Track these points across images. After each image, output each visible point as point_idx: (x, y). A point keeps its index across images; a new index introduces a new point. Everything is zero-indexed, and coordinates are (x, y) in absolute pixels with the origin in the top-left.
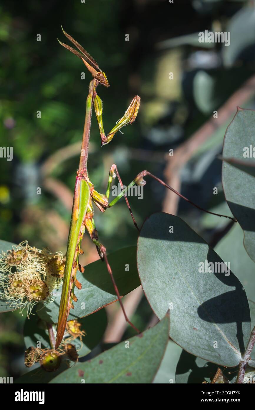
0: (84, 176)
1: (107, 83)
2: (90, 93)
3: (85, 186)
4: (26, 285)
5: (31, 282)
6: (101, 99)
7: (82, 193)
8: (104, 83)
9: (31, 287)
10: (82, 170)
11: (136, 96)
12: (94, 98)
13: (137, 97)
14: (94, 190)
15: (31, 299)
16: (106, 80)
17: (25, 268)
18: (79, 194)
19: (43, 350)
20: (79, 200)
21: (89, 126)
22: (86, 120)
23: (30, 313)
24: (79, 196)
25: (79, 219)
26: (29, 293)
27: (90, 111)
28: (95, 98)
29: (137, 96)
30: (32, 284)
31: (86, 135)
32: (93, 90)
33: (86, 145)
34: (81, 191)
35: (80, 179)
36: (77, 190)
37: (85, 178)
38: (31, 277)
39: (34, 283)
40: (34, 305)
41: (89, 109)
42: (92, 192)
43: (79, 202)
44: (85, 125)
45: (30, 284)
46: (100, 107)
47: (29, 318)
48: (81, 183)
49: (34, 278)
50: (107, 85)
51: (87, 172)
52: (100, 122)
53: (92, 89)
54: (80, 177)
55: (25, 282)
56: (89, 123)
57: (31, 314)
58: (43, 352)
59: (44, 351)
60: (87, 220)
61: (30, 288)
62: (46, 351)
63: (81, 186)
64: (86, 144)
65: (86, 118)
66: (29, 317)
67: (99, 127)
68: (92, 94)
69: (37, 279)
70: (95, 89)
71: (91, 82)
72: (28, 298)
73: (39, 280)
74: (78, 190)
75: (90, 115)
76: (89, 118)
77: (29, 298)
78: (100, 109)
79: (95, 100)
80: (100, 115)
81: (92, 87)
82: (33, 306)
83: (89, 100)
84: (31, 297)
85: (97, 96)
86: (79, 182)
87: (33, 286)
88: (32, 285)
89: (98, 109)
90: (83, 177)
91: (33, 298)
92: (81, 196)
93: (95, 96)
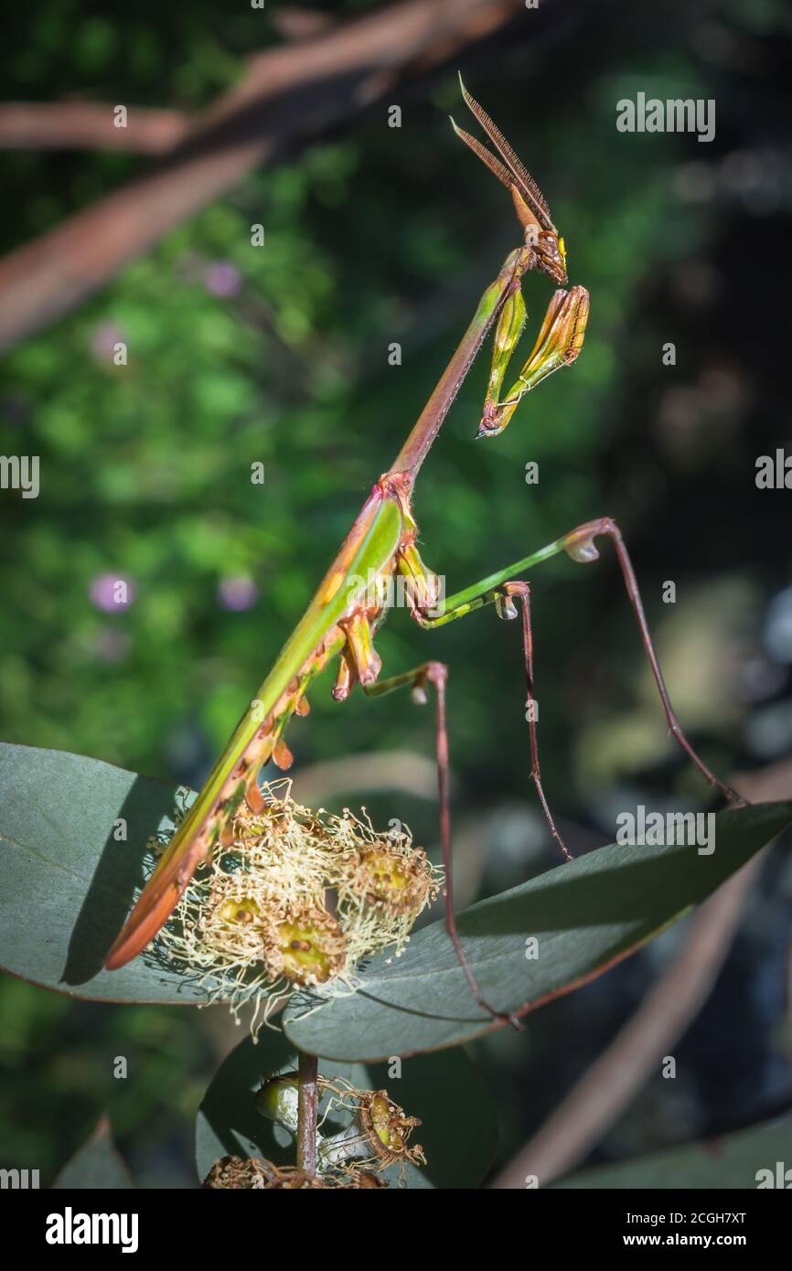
0: (400, 492)
1: (562, 268)
2: (502, 277)
3: (390, 518)
4: (271, 918)
5: (288, 912)
6: (526, 306)
7: (375, 533)
8: (552, 267)
9: (284, 930)
10: (399, 476)
11: (575, 288)
12: (508, 293)
13: (578, 289)
14: (412, 546)
15: (276, 970)
16: (562, 261)
17: (277, 861)
18: (363, 535)
19: (274, 1168)
20: (359, 550)
21: (465, 365)
22: (463, 346)
23: (261, 1024)
24: (361, 538)
25: (335, 603)
26: (275, 948)
27: (484, 325)
28: (511, 298)
29: (580, 287)
30: (292, 917)
31: (447, 385)
32: (514, 272)
33: (436, 413)
34: (373, 530)
35: (382, 496)
36: (361, 522)
37: (398, 497)
38: (289, 895)
39: (301, 916)
40: (281, 998)
41: (482, 320)
42: (407, 547)
43: (355, 556)
44: (456, 358)
45: (285, 918)
46: (513, 329)
47: (255, 1040)
48: (384, 506)
49: (302, 899)
50: (560, 275)
51: (411, 487)
52: (497, 368)
53: (511, 270)
54: (386, 490)
55: (268, 910)
56: (468, 356)
57: (264, 1023)
58: (275, 1175)
59: (279, 1174)
60: (357, 618)
61: (280, 932)
62: (288, 1175)
63: (379, 517)
64: (438, 409)
65: (465, 341)
66: (259, 1037)
67: (489, 380)
68: (505, 282)
69: (311, 905)
70: (518, 273)
71: (515, 251)
72: (266, 965)
73: (318, 909)
74: (364, 521)
75: (480, 334)
76: (474, 341)
77: (270, 966)
78: (512, 333)
79: (507, 302)
80: (507, 348)
81: (513, 264)
82: (276, 1001)
83: (493, 295)
84: (278, 964)
85: (518, 293)
86: (377, 502)
87: (291, 927)
88: (291, 923)
89: (505, 330)
90: (395, 492)
91: (284, 972)
92: (367, 543)
93: (514, 289)
